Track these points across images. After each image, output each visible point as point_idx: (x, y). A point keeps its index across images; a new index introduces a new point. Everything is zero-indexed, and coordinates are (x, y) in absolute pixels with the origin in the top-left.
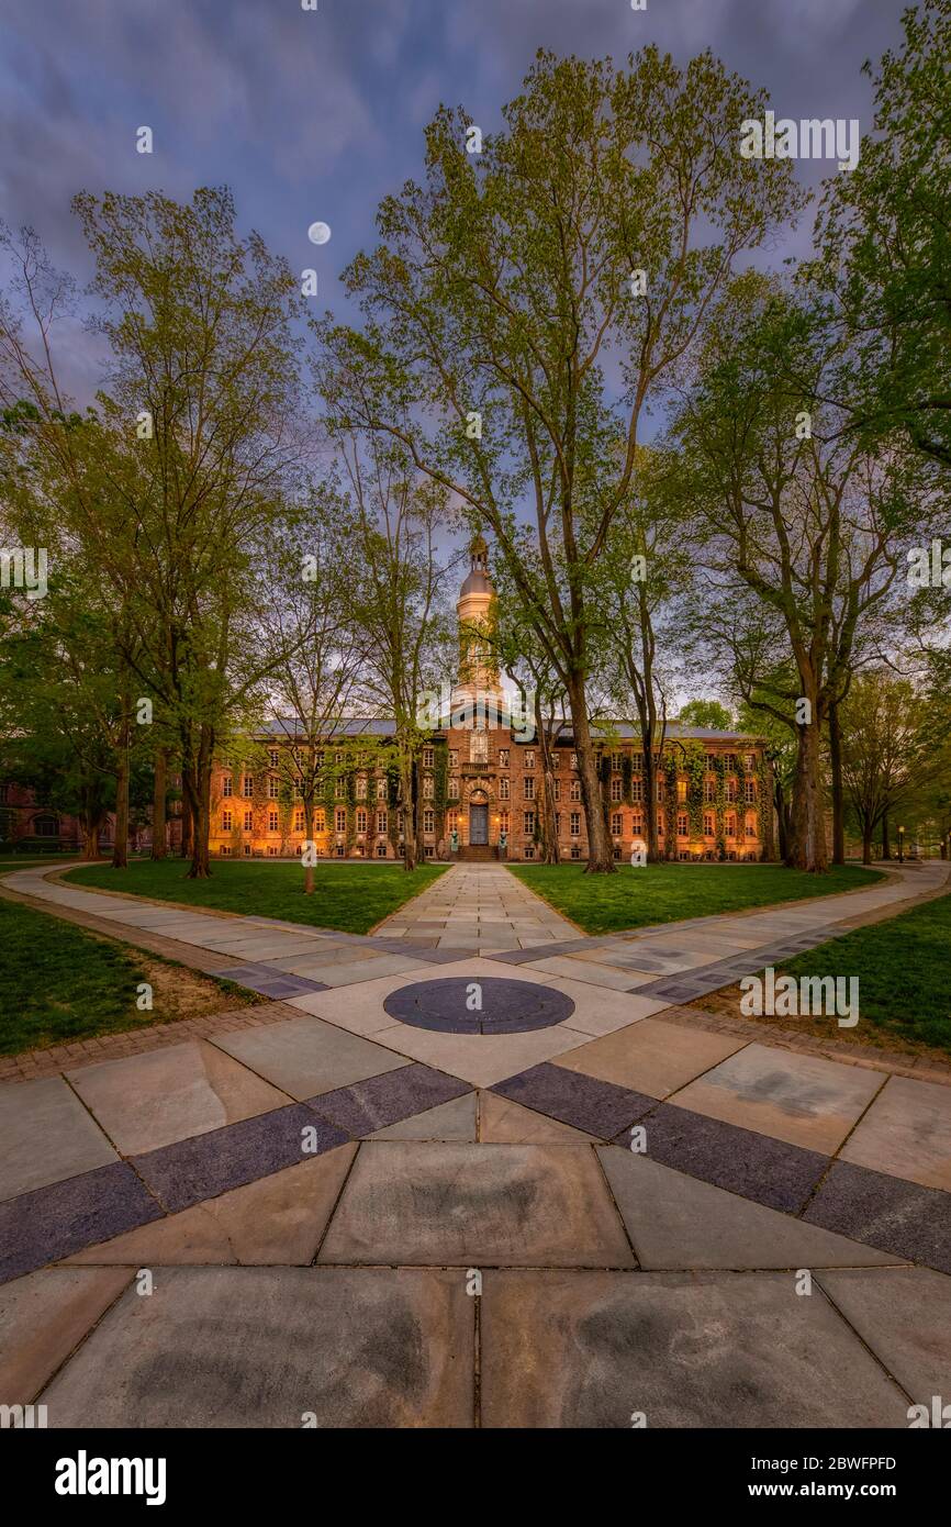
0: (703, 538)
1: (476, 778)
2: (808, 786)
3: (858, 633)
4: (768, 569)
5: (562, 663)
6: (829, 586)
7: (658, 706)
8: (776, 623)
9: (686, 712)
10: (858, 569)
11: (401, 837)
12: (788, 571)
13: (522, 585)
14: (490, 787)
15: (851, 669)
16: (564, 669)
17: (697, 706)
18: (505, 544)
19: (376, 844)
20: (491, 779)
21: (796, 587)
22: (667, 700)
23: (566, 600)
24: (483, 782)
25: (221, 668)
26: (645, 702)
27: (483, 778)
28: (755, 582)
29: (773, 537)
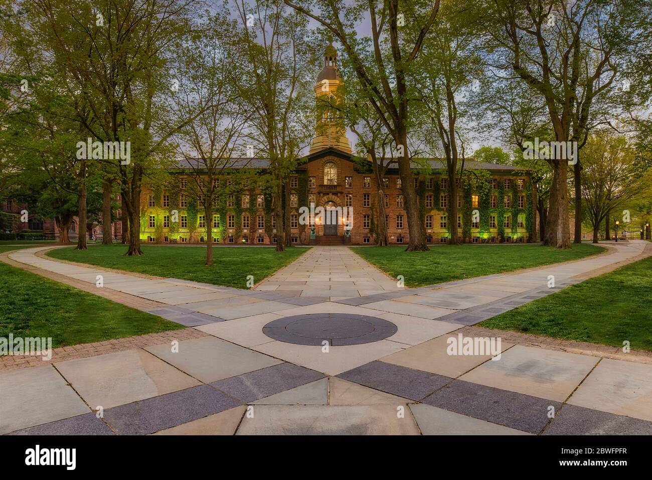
0: (491, 49)
1: (328, 194)
2: (559, 198)
3: (593, 108)
4: (534, 69)
5: (391, 123)
6: (574, 81)
7: (459, 150)
8: (540, 101)
9: (478, 153)
10: (592, 71)
11: (275, 231)
12: (547, 70)
13: (361, 75)
14: (338, 199)
15: (588, 129)
16: (392, 127)
17: (485, 150)
18: (349, 49)
19: (257, 235)
20: (339, 195)
21: (552, 80)
22: (465, 146)
23: (393, 85)
24: (333, 196)
25: (147, 128)
26: (449, 147)
27: (333, 194)
28: (525, 76)
29: (538, 50)
